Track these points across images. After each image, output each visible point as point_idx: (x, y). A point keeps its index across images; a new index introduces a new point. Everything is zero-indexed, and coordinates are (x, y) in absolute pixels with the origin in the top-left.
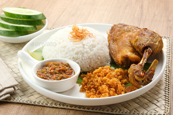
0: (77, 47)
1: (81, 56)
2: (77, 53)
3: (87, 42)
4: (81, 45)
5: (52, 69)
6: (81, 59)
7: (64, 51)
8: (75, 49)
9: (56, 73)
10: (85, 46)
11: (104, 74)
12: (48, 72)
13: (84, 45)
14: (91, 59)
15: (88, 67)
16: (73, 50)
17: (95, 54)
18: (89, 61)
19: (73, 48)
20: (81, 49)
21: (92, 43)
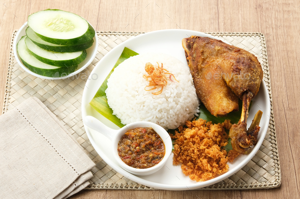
0: (159, 104)
1: (165, 114)
2: (160, 111)
3: (170, 93)
4: (164, 99)
5: (136, 146)
6: (166, 118)
7: (142, 109)
8: (157, 106)
9: (143, 152)
10: (169, 100)
11: (199, 139)
12: (133, 151)
13: (167, 98)
14: (178, 115)
15: (176, 124)
16: (155, 108)
17: (182, 107)
18: (176, 117)
19: (155, 104)
20: (165, 105)
21: (176, 91)
